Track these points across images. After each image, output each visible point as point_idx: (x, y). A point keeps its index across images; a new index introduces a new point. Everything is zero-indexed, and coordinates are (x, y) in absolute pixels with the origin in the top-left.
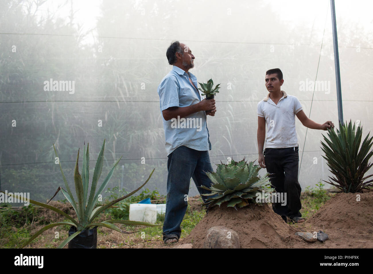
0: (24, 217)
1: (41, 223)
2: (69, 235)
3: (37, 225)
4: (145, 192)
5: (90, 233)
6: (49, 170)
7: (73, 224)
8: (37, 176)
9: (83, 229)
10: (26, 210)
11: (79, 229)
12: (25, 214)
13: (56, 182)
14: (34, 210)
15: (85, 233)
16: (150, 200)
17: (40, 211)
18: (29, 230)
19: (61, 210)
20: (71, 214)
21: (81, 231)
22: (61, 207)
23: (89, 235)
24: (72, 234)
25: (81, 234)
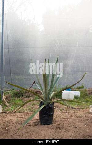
0: (20, 94)
1: (27, 97)
2: (40, 107)
3: (25, 97)
4: (68, 86)
5: (50, 106)
6: (29, 76)
7: (42, 100)
8: (25, 79)
9: (47, 103)
10: (21, 91)
11: (45, 103)
12: (21, 93)
13: (32, 81)
14: (24, 91)
15: (48, 105)
16: (70, 89)
17: (26, 92)
18: (22, 99)
19: (34, 92)
20: (38, 94)
21: (46, 104)
22: (34, 91)
23: (50, 107)
24: (42, 106)
25: (46, 106)
